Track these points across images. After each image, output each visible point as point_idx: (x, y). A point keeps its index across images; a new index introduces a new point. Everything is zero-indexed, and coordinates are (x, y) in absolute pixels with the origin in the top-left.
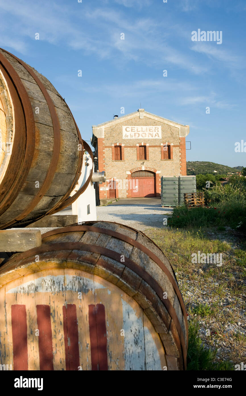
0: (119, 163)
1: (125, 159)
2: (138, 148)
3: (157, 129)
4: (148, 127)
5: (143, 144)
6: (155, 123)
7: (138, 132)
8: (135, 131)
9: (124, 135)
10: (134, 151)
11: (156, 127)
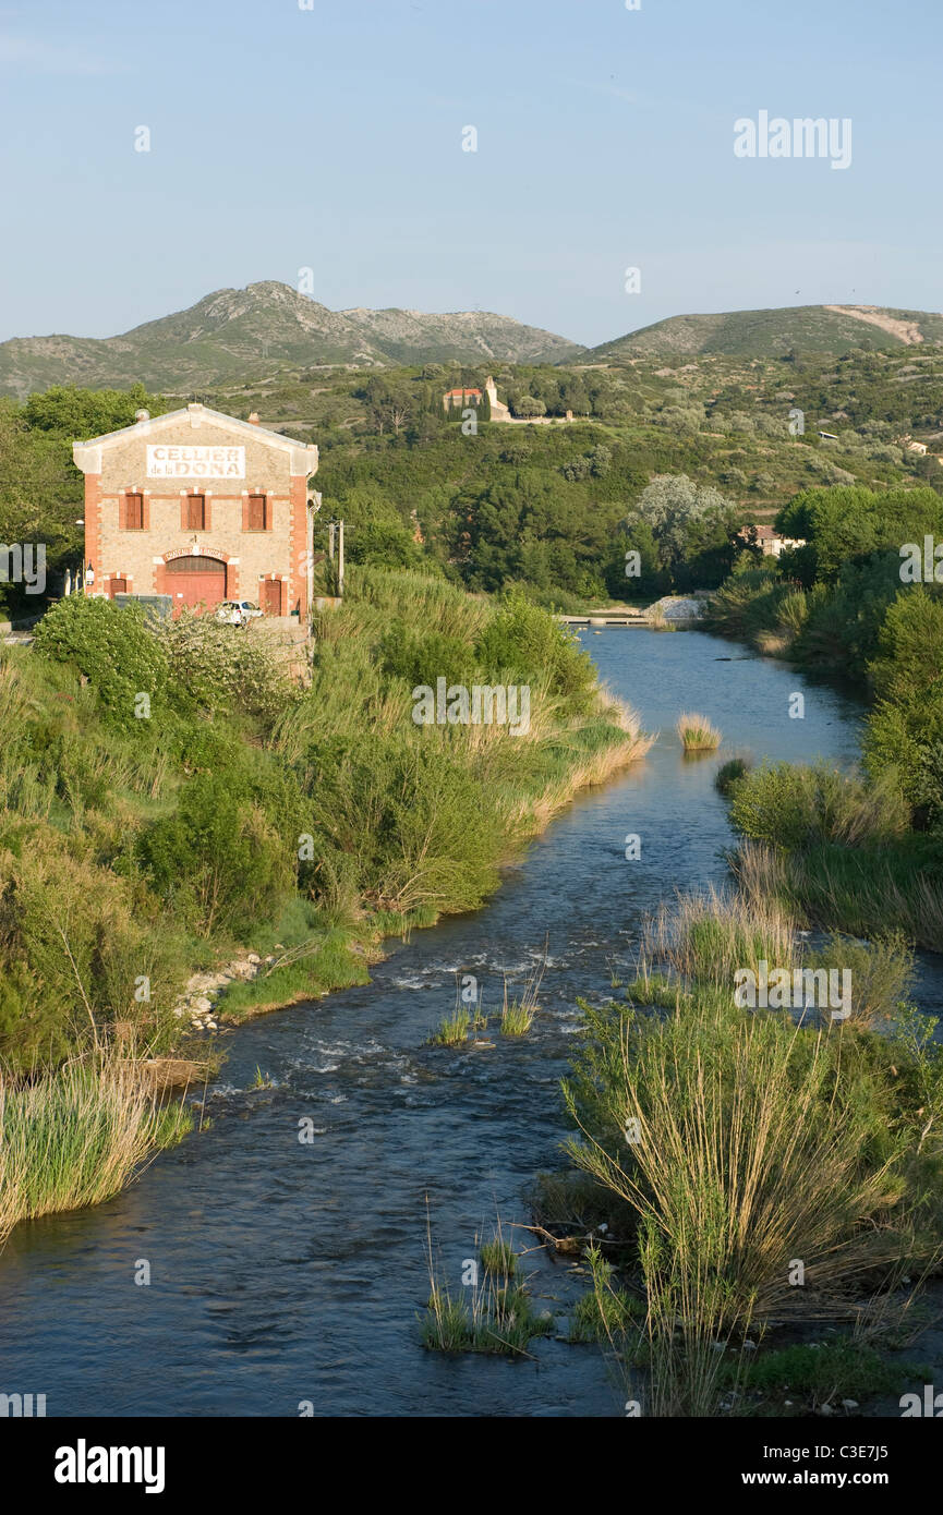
0: (136, 537)
1: (152, 527)
2: (187, 501)
3: (233, 453)
4: (211, 449)
5: (196, 492)
6: (229, 440)
7: (187, 462)
8: (177, 459)
9: (150, 467)
10: (175, 508)
11: (231, 448)
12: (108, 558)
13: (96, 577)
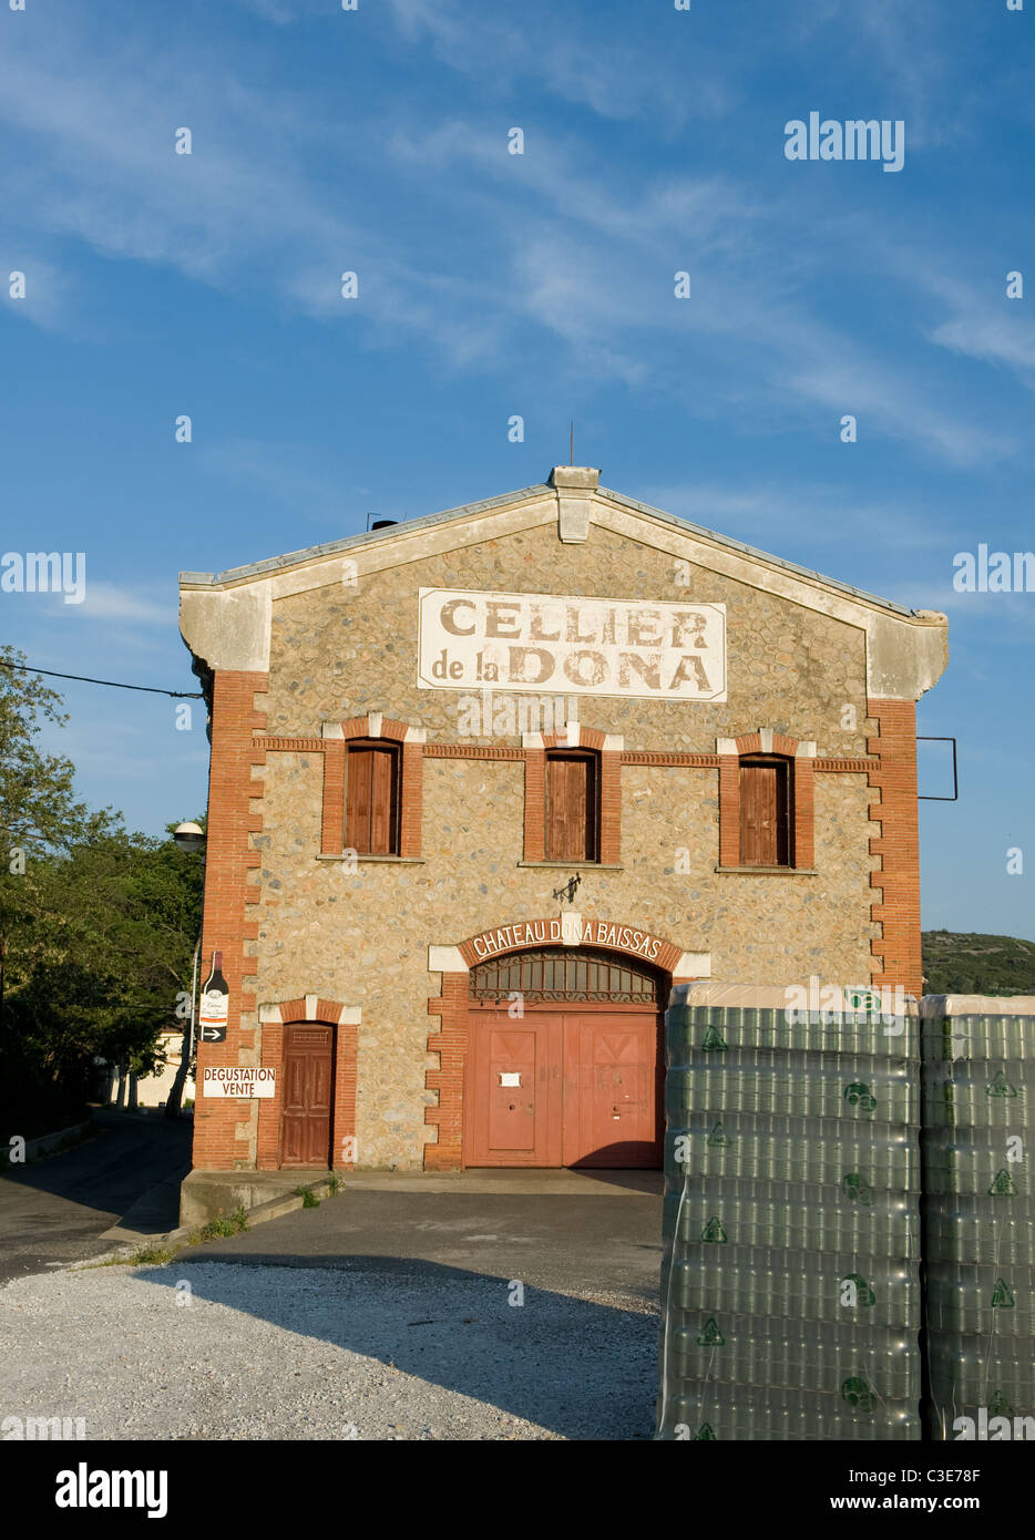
0: (374, 879)
1: (428, 849)
2: (540, 767)
3: (691, 624)
4: (622, 608)
5: (573, 741)
6: (676, 582)
7: (542, 644)
8: (516, 635)
9: (428, 655)
10: (504, 789)
12: (279, 949)
13: (234, 1012)
